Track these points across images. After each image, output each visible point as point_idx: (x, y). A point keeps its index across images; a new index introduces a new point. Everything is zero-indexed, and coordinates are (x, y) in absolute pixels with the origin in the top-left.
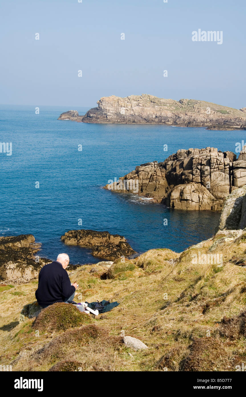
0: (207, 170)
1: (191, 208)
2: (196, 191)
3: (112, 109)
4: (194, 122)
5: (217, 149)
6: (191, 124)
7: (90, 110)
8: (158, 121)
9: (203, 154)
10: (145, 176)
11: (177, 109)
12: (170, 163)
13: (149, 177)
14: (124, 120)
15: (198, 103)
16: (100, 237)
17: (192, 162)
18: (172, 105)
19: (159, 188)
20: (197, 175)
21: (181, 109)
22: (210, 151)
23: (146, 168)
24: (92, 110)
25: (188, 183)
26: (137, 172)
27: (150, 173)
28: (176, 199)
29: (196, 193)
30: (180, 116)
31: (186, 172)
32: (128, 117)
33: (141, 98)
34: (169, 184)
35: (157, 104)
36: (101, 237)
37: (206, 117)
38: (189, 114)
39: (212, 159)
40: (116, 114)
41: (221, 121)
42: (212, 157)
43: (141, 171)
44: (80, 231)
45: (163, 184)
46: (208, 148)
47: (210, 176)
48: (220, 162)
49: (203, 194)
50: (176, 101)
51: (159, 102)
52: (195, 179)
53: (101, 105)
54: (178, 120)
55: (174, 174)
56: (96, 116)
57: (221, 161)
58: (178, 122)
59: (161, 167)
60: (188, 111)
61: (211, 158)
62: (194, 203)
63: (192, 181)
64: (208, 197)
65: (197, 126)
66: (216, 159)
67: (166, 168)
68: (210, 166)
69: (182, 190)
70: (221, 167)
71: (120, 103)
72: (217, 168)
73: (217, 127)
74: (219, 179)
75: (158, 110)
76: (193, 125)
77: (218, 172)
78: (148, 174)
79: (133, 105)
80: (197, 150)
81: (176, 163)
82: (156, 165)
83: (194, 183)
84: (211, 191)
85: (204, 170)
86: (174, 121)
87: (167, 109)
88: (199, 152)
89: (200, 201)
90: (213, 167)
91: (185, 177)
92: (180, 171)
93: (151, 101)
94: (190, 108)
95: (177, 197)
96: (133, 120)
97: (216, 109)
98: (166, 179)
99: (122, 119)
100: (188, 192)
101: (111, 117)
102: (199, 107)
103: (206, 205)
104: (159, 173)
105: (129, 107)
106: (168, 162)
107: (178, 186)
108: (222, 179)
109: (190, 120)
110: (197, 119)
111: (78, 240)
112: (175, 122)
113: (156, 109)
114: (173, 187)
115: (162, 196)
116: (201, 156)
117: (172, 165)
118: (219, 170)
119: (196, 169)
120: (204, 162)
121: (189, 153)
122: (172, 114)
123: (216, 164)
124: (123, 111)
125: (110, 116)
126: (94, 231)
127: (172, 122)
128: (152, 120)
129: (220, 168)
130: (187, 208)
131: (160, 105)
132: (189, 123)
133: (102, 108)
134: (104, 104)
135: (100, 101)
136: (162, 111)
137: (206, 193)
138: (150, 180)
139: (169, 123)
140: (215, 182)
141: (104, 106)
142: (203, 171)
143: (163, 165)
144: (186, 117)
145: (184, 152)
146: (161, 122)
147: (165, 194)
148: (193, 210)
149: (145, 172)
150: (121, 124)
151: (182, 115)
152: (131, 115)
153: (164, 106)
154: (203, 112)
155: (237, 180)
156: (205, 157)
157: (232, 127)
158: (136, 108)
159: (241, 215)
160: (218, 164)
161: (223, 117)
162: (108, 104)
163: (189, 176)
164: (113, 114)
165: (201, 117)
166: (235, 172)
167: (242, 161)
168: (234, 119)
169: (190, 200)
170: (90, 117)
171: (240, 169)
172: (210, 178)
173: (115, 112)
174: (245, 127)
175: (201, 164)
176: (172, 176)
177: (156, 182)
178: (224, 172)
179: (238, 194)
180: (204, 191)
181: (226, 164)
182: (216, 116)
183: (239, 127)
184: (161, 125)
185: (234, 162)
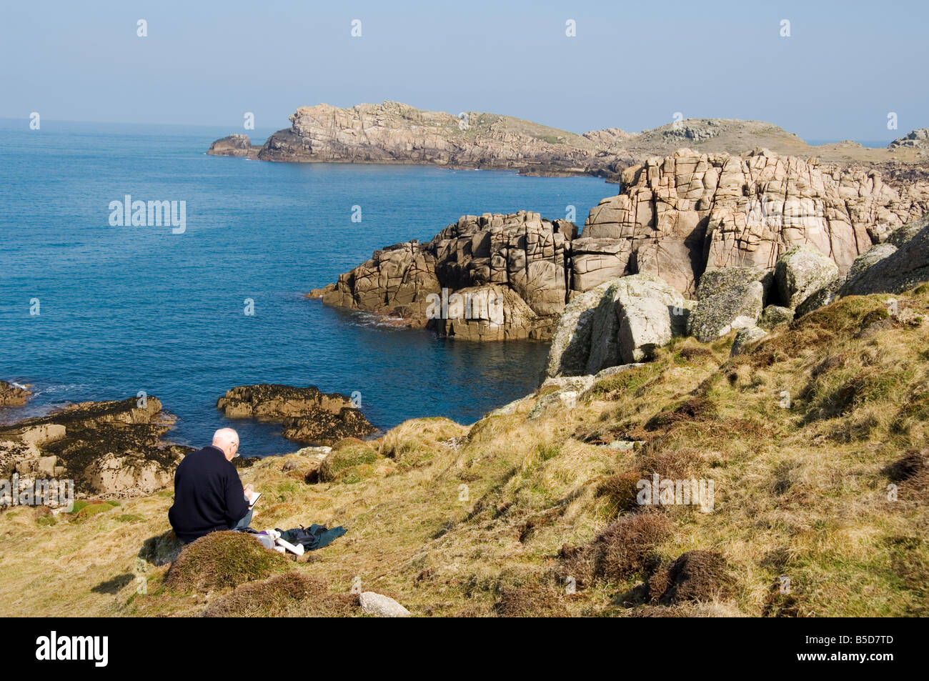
0: (519, 257)
1: (488, 337)
3: (322, 132)
4: (493, 159)
5: (539, 214)
6: (486, 164)
7: (275, 134)
8: (418, 158)
9: (511, 225)
10: (393, 272)
12: (444, 243)
13: (402, 272)
14: (348, 155)
15: (499, 121)
16: (301, 400)
17: (490, 240)
18: (446, 125)
19: (421, 296)
20: (500, 269)
22: (525, 219)
23: (395, 253)
24: (280, 134)
25: (482, 285)
26: (377, 263)
27: (404, 265)
30: (464, 148)
31: (477, 262)
32: (355, 148)
33: (382, 110)
35: (415, 121)
36: (303, 400)
37: (516, 150)
38: (482, 142)
39: (530, 236)
40: (330, 142)
41: (545, 157)
42: (529, 231)
43: (384, 261)
44: (257, 388)
45: (430, 287)
46: (522, 213)
47: (527, 269)
48: (546, 241)
49: (513, 307)
51: (420, 118)
52: (497, 276)
53: (299, 123)
54: (459, 155)
55: (453, 266)
56: (287, 146)
57: (549, 240)
58: (459, 160)
59: (426, 253)
60: (480, 137)
61: (527, 234)
62: (494, 326)
63: (490, 281)
64: (522, 313)
65: (499, 167)
66: (537, 236)
67: (435, 255)
68: (526, 250)
70: (547, 251)
71: (338, 120)
72: (540, 253)
73: (538, 169)
74: (545, 276)
75: (418, 133)
76: (489, 166)
77: (541, 263)
78: (400, 266)
79: (367, 123)
80: (499, 217)
81: (456, 243)
82: (414, 249)
83: (493, 285)
84: (529, 301)
85: (514, 258)
86: (450, 158)
87: (436, 132)
88: (504, 222)
89: (507, 321)
90: (532, 252)
91: (475, 272)
92: (465, 260)
93: (404, 117)
94: (483, 131)
96: (366, 154)
97: (536, 134)
98: (437, 276)
99: (343, 153)
101: (319, 148)
102: (501, 130)
103: (517, 330)
104: (422, 265)
105: (358, 128)
106: (440, 241)
107: (462, 292)
108: (549, 275)
109: (483, 155)
110: (498, 154)
111: (254, 405)
112: (453, 159)
113: (414, 132)
116: (507, 230)
117: (449, 247)
118: (543, 257)
119: (497, 257)
120: (514, 242)
121: (482, 223)
122: (447, 143)
123: (537, 246)
124: (344, 137)
125: (318, 146)
126: (288, 387)
127: (446, 159)
128: (406, 156)
129: (546, 254)
130: (480, 335)
131: (421, 123)
132: (482, 161)
133: (301, 129)
134: (304, 123)
135: (296, 115)
136: (426, 136)
137: (518, 304)
138: (403, 280)
139: (441, 161)
140: (536, 282)
141: (305, 125)
142: (512, 259)
143: (429, 248)
144: (476, 150)
145: (473, 221)
146: (424, 159)
148: (492, 340)
149: (393, 262)
150: (340, 163)
151: (467, 144)
152: (362, 144)
153: (430, 125)
154: (510, 139)
155: (579, 278)
156: (516, 231)
157: (568, 169)
158: (372, 131)
159: (590, 346)
160: (543, 245)
161: (551, 151)
162: (313, 122)
163: (483, 271)
164: (324, 142)
165: (506, 149)
166: (576, 260)
167: (588, 238)
168: (572, 154)
169: (486, 320)
170: (276, 149)
171: (586, 256)
172: (527, 273)
173: (328, 138)
174: (594, 170)
175: (508, 246)
176: (449, 271)
177: (416, 284)
178: (554, 261)
179: (585, 304)
180: (515, 302)
181: (558, 245)
182: (535, 148)
183: (583, 170)
184: (424, 165)
185: (574, 242)
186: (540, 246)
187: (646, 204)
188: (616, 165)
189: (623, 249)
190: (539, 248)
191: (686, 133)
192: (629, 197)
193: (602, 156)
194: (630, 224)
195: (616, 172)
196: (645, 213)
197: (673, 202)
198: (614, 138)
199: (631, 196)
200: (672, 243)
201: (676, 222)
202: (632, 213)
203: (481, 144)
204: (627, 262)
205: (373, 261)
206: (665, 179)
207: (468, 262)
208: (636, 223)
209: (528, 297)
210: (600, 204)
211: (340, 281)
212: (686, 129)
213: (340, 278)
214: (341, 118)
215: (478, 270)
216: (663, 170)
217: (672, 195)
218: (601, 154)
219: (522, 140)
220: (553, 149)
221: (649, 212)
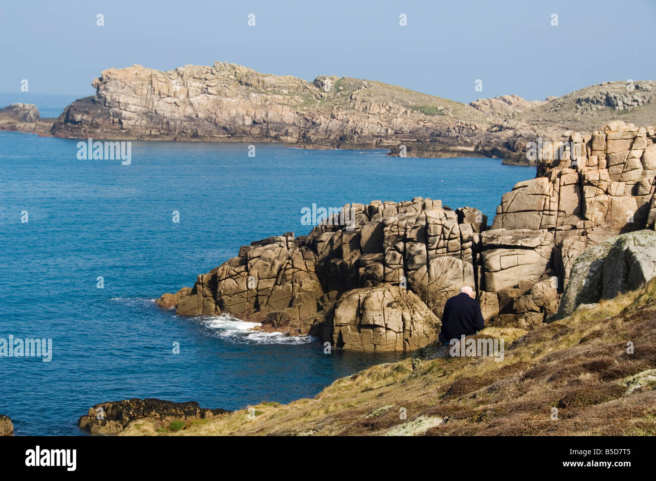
0: (419, 253)
1: (384, 347)
2: (395, 304)
3: (135, 101)
4: (356, 136)
5: (440, 201)
6: (348, 142)
7: (73, 103)
8: (259, 134)
9: (407, 214)
10: (265, 271)
11: (308, 101)
12: (326, 237)
13: (275, 271)
14: (169, 131)
15: (363, 87)
16: (181, 416)
17: (383, 233)
18: (294, 93)
19: (300, 300)
20: (396, 266)
21: (319, 102)
22: (424, 207)
23: (267, 249)
24: (79, 103)
25: (374, 285)
26: (245, 261)
27: (278, 263)
28: (346, 325)
29: (395, 310)
30: (318, 122)
31: (368, 258)
32: (178, 122)
33: (212, 73)
34: (326, 289)
35: (255, 88)
36: (184, 416)
37: (384, 124)
38: (341, 115)
39: (431, 227)
40: (146, 114)
41: (422, 132)
42: (431, 221)
43: (254, 258)
44: (127, 403)
45: (310, 290)
46: (419, 200)
47: (428, 267)
48: (451, 233)
49: (414, 312)
50: (305, 81)
51: (261, 84)
52: (392, 274)
53: (105, 89)
54: (312, 131)
55: (338, 263)
56: (90, 119)
57: (454, 231)
58: (312, 137)
59: (303, 248)
60: (338, 108)
61: (427, 224)
62: (391, 334)
63: (384, 281)
64: (424, 319)
65: (364, 146)
66: (440, 227)
67: (315, 251)
68: (427, 243)
69: (362, 301)
70: (453, 245)
71: (156, 86)
72: (444, 247)
73: (415, 149)
74: (450, 274)
75: (259, 103)
76: (351, 144)
77: (445, 259)
78: (273, 264)
79: (193, 91)
80: (391, 206)
81: (341, 237)
82: (290, 244)
83: (388, 285)
84: (431, 305)
85: (413, 253)
86: (301, 135)
87: (282, 102)
88: (398, 211)
89: (407, 328)
90: (435, 246)
91: (365, 270)
92: (352, 257)
93: (240, 82)
94: (343, 100)
95: (349, 321)
96: (192, 130)
97: (411, 103)
98: (318, 276)
99: (163, 128)
100: (377, 306)
101: (132, 122)
102: (366, 98)
103: (420, 339)
104: (299, 263)
105: (182, 97)
106: (320, 234)
107: (351, 292)
108: (455, 273)
109: (342, 131)
110: (362, 129)
111: (125, 424)
112: (304, 136)
113: (254, 102)
114: (335, 296)
115: (309, 320)
116: (403, 220)
117: (331, 241)
118: (448, 252)
119: (392, 252)
120: (412, 234)
121: (371, 212)
122: (297, 116)
123: (440, 239)
124: (164, 108)
125: (130, 119)
126: (164, 402)
127: (296, 136)
128: (245, 132)
129: (451, 248)
130: (375, 345)
131: (263, 90)
132: (342, 139)
133: (107, 97)
134: (111, 89)
135: (101, 79)
136: (269, 106)
137: (419, 308)
138: (276, 281)
139: (289, 139)
140: (439, 281)
141: (111, 93)
142: (410, 255)
143: (307, 242)
144: (334, 125)
145: (361, 210)
146: (267, 136)
147: (316, 314)
148: (389, 350)
149: (265, 259)
150: (160, 141)
151: (322, 117)
152: (187, 117)
153: (275, 93)
154: (377, 110)
155: (491, 277)
156: (414, 221)
157: (453, 148)
158: (199, 100)
159: (602, 289)
160: (447, 237)
161: (429, 125)
162: (123, 88)
163: (376, 268)
164: (138, 115)
165: (372, 123)
166: (488, 256)
167: (502, 229)
168: (457, 129)
169: (382, 327)
170: (75, 122)
171: (499, 251)
172: (428, 271)
173: (143, 109)
174: (486, 148)
175: (405, 239)
176: (332, 269)
177: (293, 285)
178: (461, 257)
179: (595, 255)
180: (415, 305)
181: (465, 237)
182: (409, 121)
183: (472, 149)
184: (267, 143)
185: (484, 234)
186: (444, 239)
187: (571, 188)
188: (514, 143)
189: (545, 242)
190: (442, 241)
191: (605, 100)
192: (550, 180)
193: (496, 131)
194: (551, 213)
195: (515, 152)
196: (570, 200)
197: (604, 186)
198: (510, 108)
199: (552, 178)
200: (604, 235)
201: (609, 210)
202: (554, 199)
203: (340, 117)
204: (549, 257)
205: (240, 258)
206: (594, 159)
207: (356, 258)
208: (559, 211)
209: (431, 300)
210: (514, 189)
211: (199, 283)
212: (606, 96)
213: (198, 279)
214: (160, 84)
215: (369, 268)
216: (591, 147)
217: (603, 178)
218: (495, 129)
219: (392, 111)
220: (432, 122)
221: (575, 197)
